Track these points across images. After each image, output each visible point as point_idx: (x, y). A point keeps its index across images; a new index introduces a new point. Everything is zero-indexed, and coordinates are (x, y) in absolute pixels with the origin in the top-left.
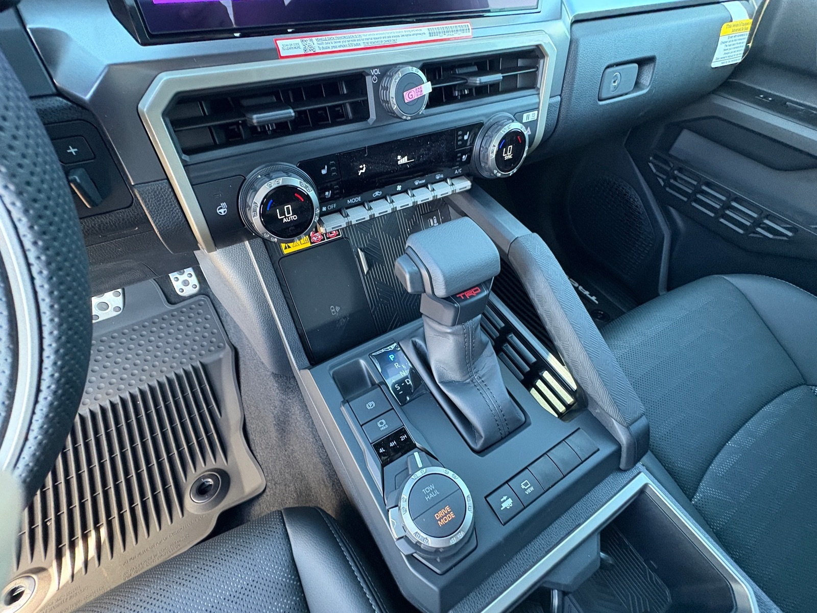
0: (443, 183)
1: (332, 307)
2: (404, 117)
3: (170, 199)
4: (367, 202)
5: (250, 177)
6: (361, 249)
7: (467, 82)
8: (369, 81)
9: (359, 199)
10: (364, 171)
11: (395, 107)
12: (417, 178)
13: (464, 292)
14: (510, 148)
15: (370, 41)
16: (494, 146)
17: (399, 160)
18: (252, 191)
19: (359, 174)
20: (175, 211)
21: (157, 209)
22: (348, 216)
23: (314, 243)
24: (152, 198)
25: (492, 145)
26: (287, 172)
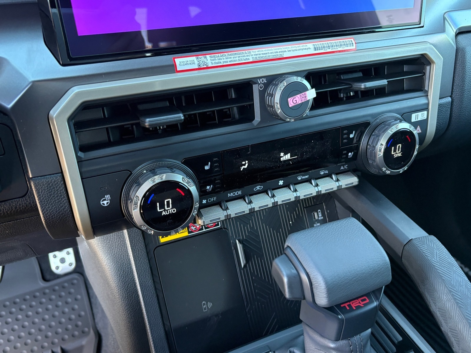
0: (328, 179)
1: (204, 302)
2: (288, 120)
3: (60, 191)
4: (247, 196)
5: (136, 172)
6: (239, 241)
7: (352, 87)
8: (256, 89)
9: (240, 193)
10: (246, 167)
11: (279, 111)
12: (300, 174)
13: (349, 301)
14: (399, 146)
15: (258, 56)
16: (382, 145)
17: (282, 157)
18: (136, 185)
19: (242, 170)
20: (63, 201)
21: (47, 200)
22: (227, 209)
23: (192, 232)
24: (45, 190)
25: (379, 144)
26: (172, 168)
